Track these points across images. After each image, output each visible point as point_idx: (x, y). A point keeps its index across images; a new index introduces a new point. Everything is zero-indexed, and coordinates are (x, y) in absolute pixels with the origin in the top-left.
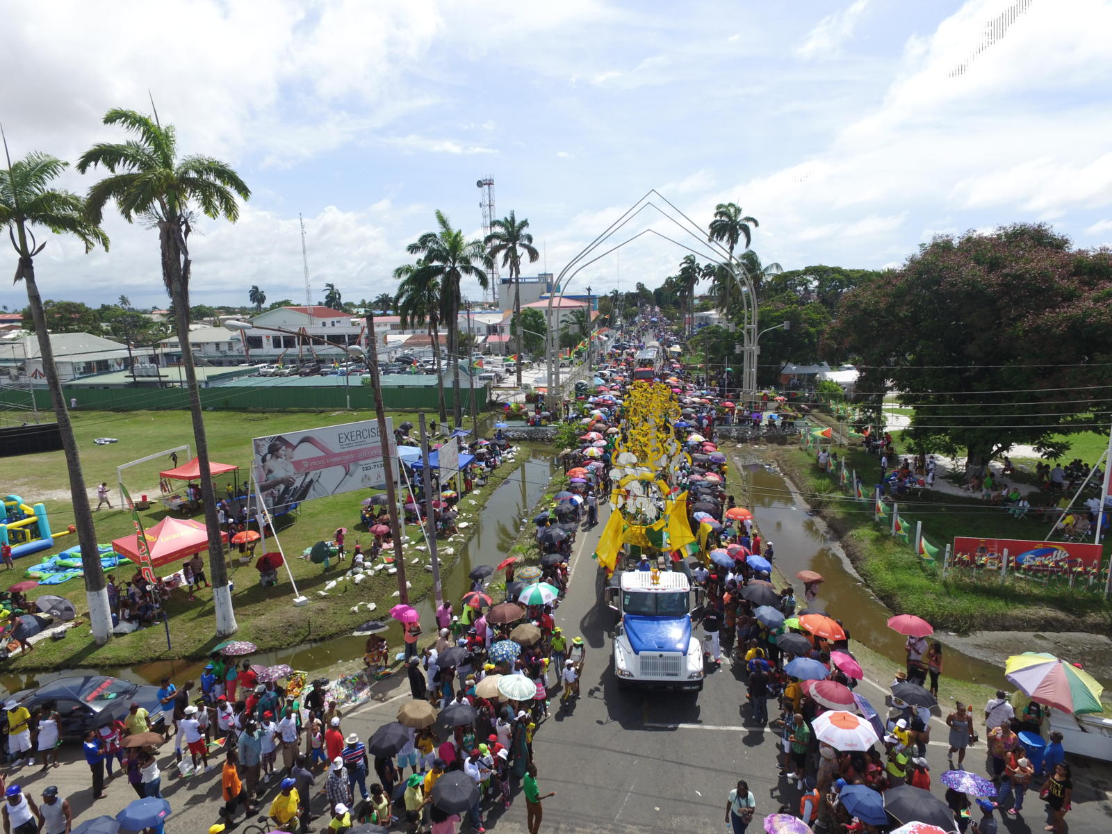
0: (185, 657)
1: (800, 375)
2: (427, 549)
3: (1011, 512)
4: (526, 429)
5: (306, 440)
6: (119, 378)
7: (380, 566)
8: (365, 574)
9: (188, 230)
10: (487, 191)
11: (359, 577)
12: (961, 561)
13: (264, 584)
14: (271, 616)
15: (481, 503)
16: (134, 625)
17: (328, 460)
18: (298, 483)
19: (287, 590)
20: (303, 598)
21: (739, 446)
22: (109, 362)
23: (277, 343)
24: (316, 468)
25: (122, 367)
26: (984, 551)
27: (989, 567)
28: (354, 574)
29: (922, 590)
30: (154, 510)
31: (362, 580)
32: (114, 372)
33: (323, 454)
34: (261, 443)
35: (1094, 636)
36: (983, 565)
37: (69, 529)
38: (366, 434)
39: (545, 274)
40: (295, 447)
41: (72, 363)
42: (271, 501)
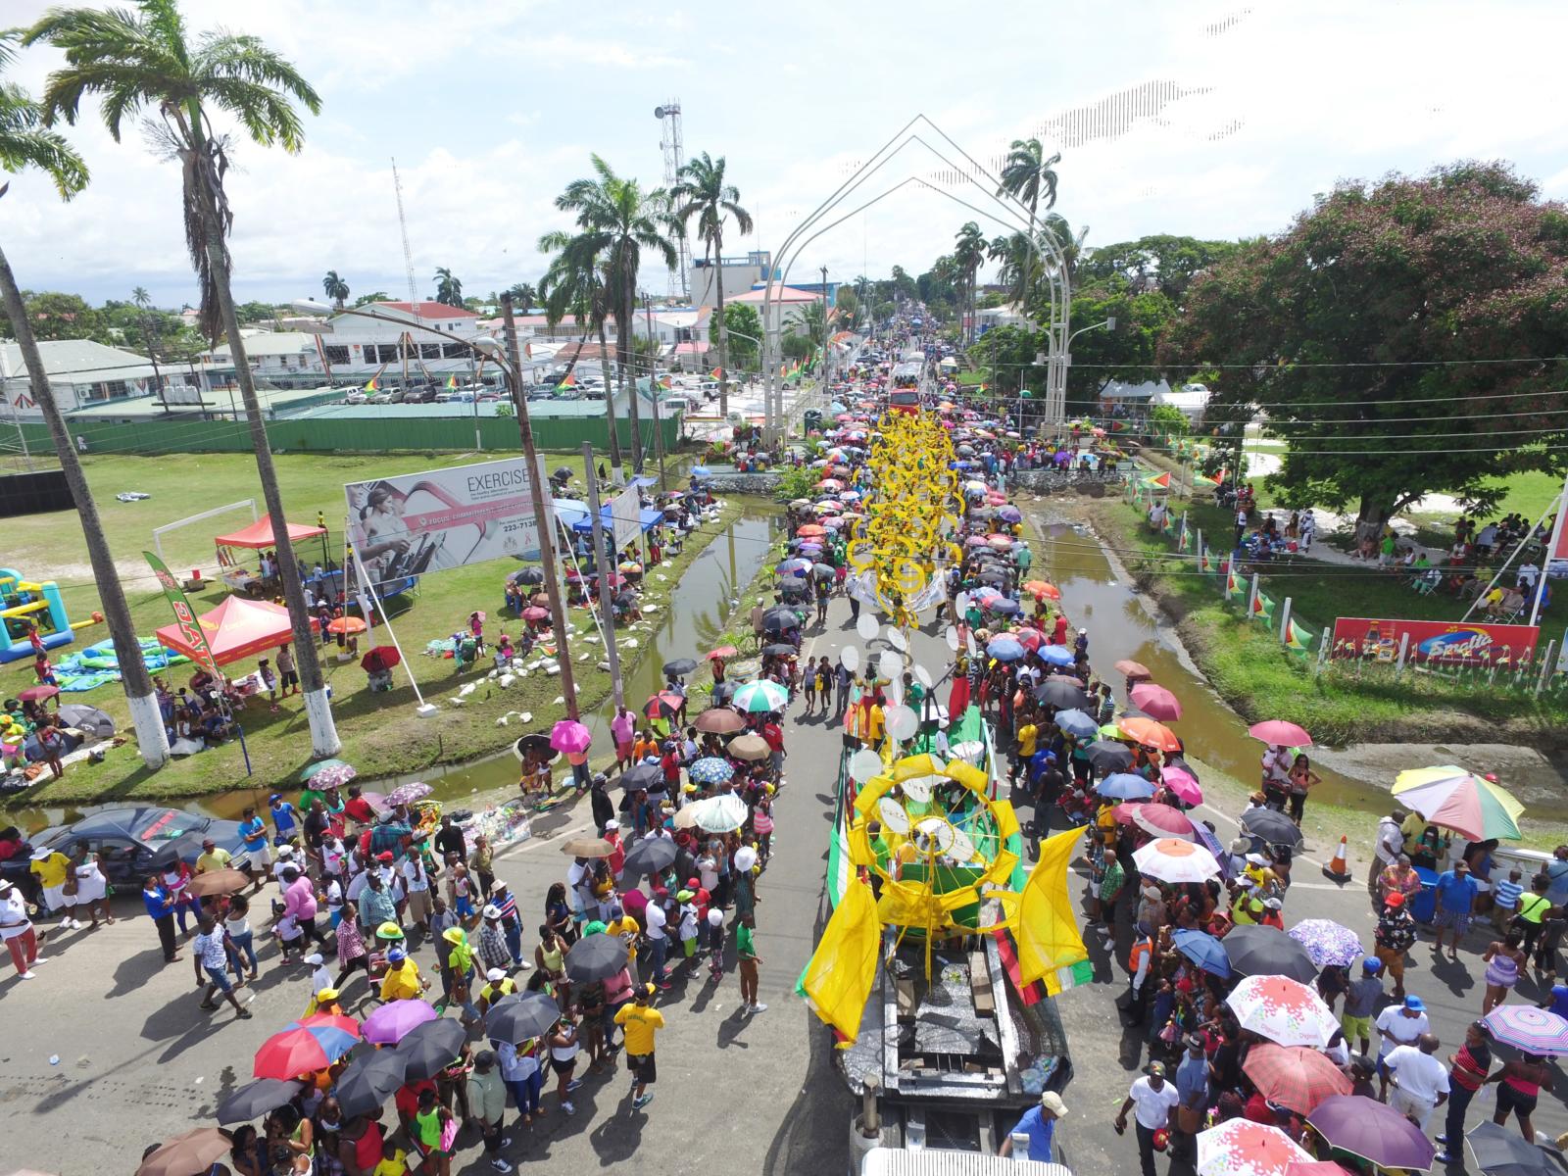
0: (272, 785)
1: (1126, 399)
2: (600, 642)
3: (1415, 586)
4: (735, 476)
5: (421, 487)
6: (143, 406)
7: (536, 664)
8: (515, 673)
9: (224, 165)
10: (670, 123)
11: (506, 680)
12: (1344, 652)
13: (374, 689)
14: (387, 730)
15: (674, 578)
16: (199, 744)
17: (455, 516)
18: (413, 549)
19: (406, 696)
20: (429, 707)
21: (1038, 499)
22: (127, 384)
23: (370, 356)
24: (438, 526)
25: (147, 391)
26: (1374, 636)
27: (1381, 658)
28: (500, 674)
29: (1288, 690)
30: (211, 591)
31: (511, 683)
32: (135, 398)
33: (447, 507)
34: (357, 491)
35: (1515, 748)
36: (1373, 656)
37: (94, 618)
38: (507, 478)
39: (758, 253)
40: (405, 498)
41: (72, 385)
42: (377, 574)
